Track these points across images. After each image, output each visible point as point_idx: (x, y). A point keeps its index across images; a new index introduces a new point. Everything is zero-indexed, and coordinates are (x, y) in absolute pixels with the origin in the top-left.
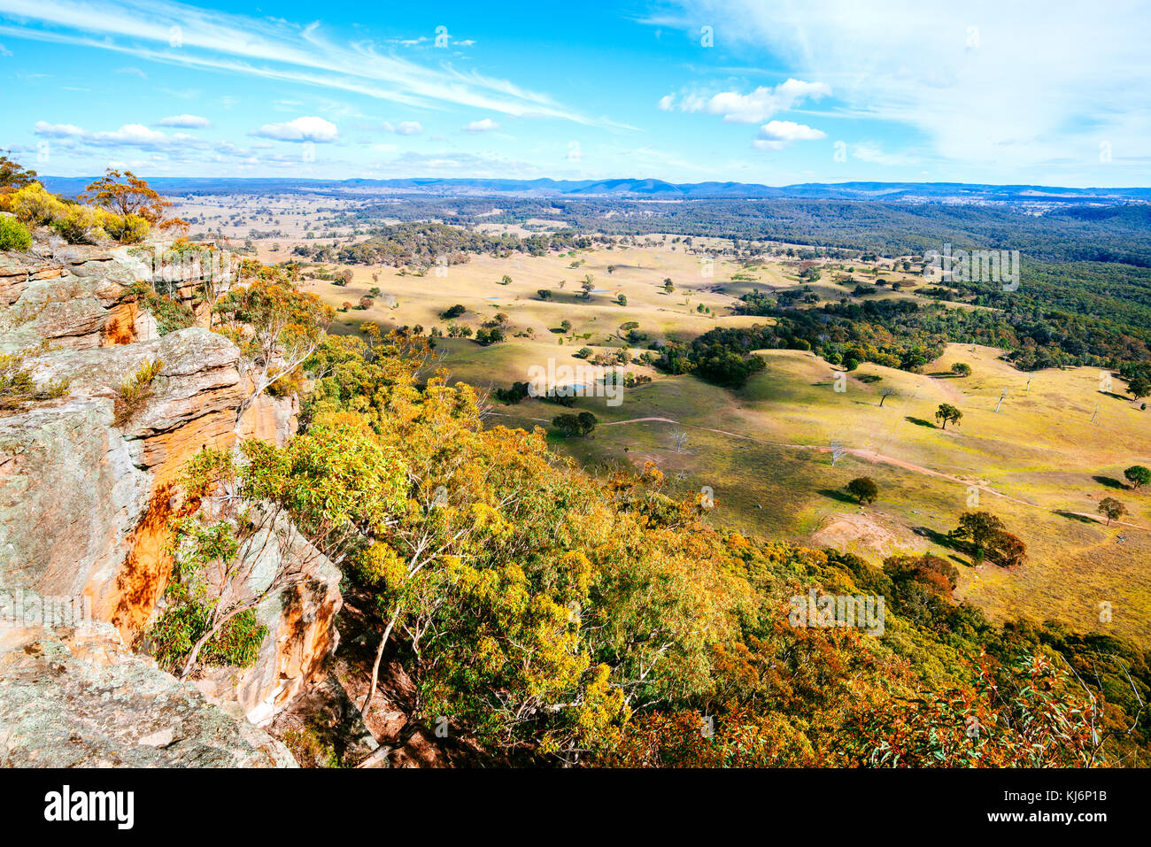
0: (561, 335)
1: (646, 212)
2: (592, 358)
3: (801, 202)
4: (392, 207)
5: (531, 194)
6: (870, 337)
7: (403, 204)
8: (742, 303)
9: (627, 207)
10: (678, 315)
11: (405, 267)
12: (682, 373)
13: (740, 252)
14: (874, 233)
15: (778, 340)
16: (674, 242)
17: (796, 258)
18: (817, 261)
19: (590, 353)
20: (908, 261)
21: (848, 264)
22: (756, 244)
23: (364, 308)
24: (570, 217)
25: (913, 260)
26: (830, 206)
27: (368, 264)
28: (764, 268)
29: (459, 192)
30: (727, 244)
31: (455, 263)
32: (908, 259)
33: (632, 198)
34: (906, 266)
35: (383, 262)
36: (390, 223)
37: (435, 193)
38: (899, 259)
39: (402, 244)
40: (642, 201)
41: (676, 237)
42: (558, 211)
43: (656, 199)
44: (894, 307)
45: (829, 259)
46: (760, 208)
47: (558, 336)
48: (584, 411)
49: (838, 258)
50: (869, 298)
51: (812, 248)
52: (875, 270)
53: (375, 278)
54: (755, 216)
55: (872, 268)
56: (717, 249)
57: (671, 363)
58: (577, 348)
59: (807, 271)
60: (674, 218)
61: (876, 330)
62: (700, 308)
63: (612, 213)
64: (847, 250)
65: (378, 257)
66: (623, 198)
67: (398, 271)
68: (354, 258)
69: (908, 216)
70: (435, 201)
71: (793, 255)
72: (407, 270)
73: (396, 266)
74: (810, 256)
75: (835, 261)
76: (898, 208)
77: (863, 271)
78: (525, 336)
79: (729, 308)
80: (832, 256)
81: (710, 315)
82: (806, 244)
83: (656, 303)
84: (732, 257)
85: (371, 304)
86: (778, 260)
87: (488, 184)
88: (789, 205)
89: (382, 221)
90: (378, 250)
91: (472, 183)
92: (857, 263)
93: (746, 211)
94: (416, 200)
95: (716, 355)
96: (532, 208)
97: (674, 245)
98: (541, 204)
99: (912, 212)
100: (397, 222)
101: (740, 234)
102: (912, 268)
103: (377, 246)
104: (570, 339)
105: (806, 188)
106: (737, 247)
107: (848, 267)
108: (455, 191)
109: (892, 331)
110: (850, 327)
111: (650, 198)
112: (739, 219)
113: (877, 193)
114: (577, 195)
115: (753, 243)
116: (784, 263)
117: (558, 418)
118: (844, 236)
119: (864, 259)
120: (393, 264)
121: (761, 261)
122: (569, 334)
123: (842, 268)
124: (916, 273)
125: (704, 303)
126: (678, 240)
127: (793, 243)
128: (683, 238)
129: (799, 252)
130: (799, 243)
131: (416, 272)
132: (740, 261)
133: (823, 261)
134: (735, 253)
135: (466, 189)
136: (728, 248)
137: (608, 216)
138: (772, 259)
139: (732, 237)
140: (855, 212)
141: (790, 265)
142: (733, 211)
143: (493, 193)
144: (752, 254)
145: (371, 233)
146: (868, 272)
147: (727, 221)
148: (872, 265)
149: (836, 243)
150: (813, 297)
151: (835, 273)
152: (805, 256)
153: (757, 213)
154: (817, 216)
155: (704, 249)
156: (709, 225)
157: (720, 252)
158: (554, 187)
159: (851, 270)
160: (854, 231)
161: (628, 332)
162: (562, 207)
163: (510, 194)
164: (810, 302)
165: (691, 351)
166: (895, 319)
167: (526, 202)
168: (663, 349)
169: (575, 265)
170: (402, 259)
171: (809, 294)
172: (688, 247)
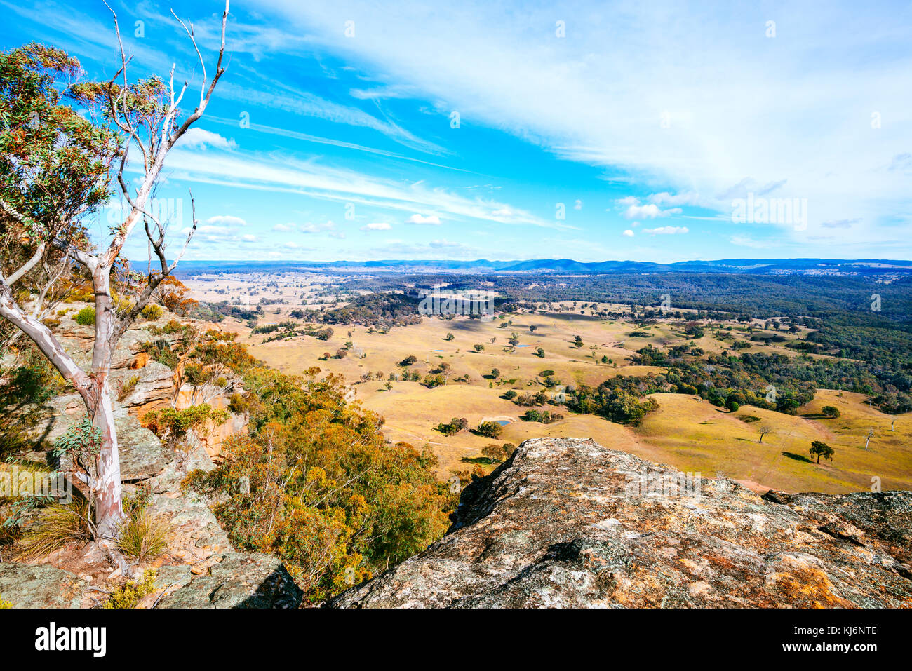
0: (491, 380)
1: (561, 284)
2: (516, 399)
3: (685, 275)
4: (366, 282)
5: (471, 272)
6: (749, 384)
7: (374, 279)
8: (638, 355)
9: (546, 280)
10: (586, 365)
11: (373, 326)
12: (589, 412)
13: (636, 315)
14: (747, 299)
15: (670, 385)
16: (582, 307)
17: (683, 319)
18: (700, 321)
19: (514, 395)
20: (778, 321)
21: (726, 324)
22: (649, 308)
23: (340, 358)
24: (501, 288)
25: (781, 320)
26: (709, 278)
27: (345, 324)
28: (656, 327)
29: (417, 270)
30: (626, 309)
31: (411, 324)
32: (778, 319)
33: (549, 274)
34: (776, 325)
35: (356, 323)
36: (364, 293)
37: (399, 271)
38: (770, 320)
39: (371, 309)
40: (558, 276)
41: (584, 303)
42: (491, 284)
43: (569, 274)
44: (768, 359)
45: (710, 320)
46: (652, 280)
47: (488, 381)
48: (507, 442)
49: (717, 319)
50: (745, 351)
51: (696, 311)
52: (749, 329)
53: (350, 335)
54: (649, 287)
55: (747, 327)
56: (617, 313)
57: (580, 404)
58: (505, 390)
59: (693, 329)
60: (583, 289)
61: (753, 378)
62: (604, 360)
63: (534, 285)
64: (725, 313)
65: (353, 319)
66: (543, 274)
67: (367, 329)
68: (335, 320)
69: (775, 285)
70: (398, 277)
71: (680, 317)
72: (374, 329)
73: (366, 326)
74: (694, 317)
75: (715, 322)
76: (766, 279)
77: (739, 329)
78: (463, 380)
79: (628, 359)
80: (713, 318)
81: (612, 365)
82: (691, 308)
83: (569, 356)
84: (630, 319)
85: (345, 354)
86: (668, 321)
87: (439, 264)
88: (676, 278)
89: (358, 292)
90: (354, 314)
91: (427, 263)
92: (734, 323)
93: (641, 283)
94: (385, 276)
95: (617, 398)
96: (472, 282)
97: (582, 310)
98: (479, 279)
99: (779, 282)
100: (369, 293)
101: (636, 301)
102: (782, 327)
103: (353, 311)
104: (499, 384)
105: (689, 265)
106: (634, 310)
107: (727, 326)
108: (414, 269)
109: (767, 378)
110: (731, 375)
111: (563, 274)
112: (635, 289)
113: (749, 267)
114: (507, 272)
115: (647, 308)
116: (673, 324)
117: (486, 448)
118: (722, 301)
119: (739, 320)
120: (364, 324)
121: (654, 322)
122: (498, 379)
123: (721, 327)
124: (785, 331)
125: (607, 355)
126: (586, 305)
127: (680, 307)
128: (590, 304)
129: (684, 314)
130: (685, 307)
131: (381, 330)
132: (637, 322)
133: (705, 322)
134: (632, 316)
135: (422, 268)
136: (627, 312)
137: (531, 287)
138: (662, 320)
139: (629, 303)
140: (731, 282)
141: (678, 325)
142: (630, 283)
143: (442, 271)
144: (646, 317)
145: (349, 300)
146: (744, 330)
147: (625, 291)
148: (746, 325)
149: (716, 307)
150: (698, 350)
151: (716, 331)
152: (689, 317)
153: (650, 284)
154: (699, 286)
155: (607, 313)
156: (611, 294)
157: (620, 314)
158: (490, 266)
159: (729, 329)
160: (730, 297)
161: (545, 379)
162: (495, 281)
163: (456, 272)
164: (696, 355)
165: (597, 394)
166: (769, 369)
167: (467, 277)
168: (574, 392)
169: (504, 325)
170: (370, 321)
171: (695, 348)
172: (594, 311)
